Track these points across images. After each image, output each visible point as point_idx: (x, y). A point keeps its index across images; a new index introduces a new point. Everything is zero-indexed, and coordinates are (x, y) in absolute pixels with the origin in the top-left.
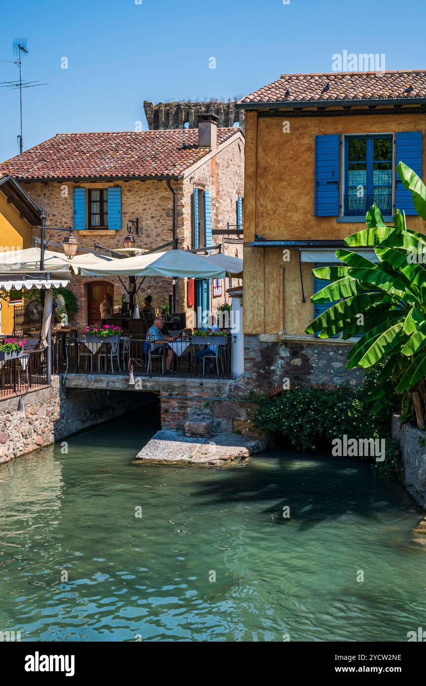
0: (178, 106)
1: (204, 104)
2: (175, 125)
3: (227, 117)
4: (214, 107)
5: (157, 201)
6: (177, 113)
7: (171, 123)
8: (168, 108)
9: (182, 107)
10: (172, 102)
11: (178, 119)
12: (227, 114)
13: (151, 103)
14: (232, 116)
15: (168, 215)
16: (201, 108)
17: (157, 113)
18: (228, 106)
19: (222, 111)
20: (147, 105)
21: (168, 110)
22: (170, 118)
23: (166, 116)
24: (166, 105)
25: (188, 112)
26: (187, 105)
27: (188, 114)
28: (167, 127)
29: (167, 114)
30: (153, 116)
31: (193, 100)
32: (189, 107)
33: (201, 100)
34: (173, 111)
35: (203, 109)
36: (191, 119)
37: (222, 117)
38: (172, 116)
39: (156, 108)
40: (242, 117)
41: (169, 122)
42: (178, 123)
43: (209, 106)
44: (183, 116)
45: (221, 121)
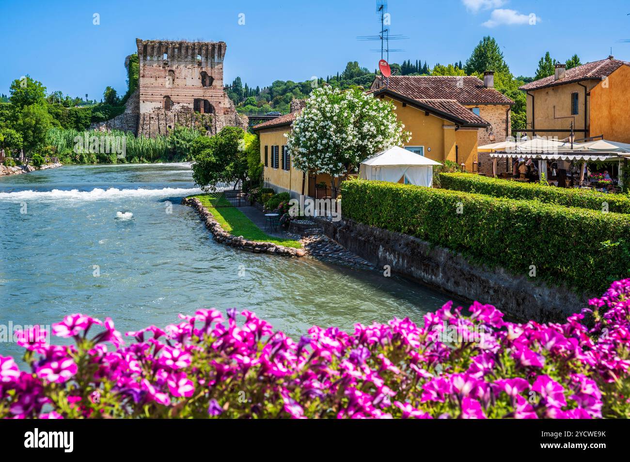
0: (160, 43)
1: (177, 42)
2: (158, 56)
3: (193, 51)
4: (185, 44)
5: (497, 115)
6: (159, 48)
7: (155, 54)
8: (153, 44)
9: (163, 44)
10: (155, 40)
11: (160, 51)
12: (194, 49)
13: (142, 40)
14: (197, 51)
15: (503, 122)
16: (175, 45)
17: (145, 47)
18: (194, 45)
19: (190, 48)
20: (138, 41)
22: (155, 51)
23: (151, 49)
24: (151, 42)
26: (166, 42)
27: (167, 48)
28: (152, 56)
29: (153, 47)
30: (143, 49)
31: (170, 40)
32: (168, 43)
33: (175, 40)
34: (157, 45)
35: (177, 46)
36: (169, 51)
37: (190, 52)
38: (155, 49)
39: (145, 43)
40: (204, 52)
41: (153, 53)
42: (160, 54)
43: (181, 44)
44: (163, 49)
45: (189, 54)
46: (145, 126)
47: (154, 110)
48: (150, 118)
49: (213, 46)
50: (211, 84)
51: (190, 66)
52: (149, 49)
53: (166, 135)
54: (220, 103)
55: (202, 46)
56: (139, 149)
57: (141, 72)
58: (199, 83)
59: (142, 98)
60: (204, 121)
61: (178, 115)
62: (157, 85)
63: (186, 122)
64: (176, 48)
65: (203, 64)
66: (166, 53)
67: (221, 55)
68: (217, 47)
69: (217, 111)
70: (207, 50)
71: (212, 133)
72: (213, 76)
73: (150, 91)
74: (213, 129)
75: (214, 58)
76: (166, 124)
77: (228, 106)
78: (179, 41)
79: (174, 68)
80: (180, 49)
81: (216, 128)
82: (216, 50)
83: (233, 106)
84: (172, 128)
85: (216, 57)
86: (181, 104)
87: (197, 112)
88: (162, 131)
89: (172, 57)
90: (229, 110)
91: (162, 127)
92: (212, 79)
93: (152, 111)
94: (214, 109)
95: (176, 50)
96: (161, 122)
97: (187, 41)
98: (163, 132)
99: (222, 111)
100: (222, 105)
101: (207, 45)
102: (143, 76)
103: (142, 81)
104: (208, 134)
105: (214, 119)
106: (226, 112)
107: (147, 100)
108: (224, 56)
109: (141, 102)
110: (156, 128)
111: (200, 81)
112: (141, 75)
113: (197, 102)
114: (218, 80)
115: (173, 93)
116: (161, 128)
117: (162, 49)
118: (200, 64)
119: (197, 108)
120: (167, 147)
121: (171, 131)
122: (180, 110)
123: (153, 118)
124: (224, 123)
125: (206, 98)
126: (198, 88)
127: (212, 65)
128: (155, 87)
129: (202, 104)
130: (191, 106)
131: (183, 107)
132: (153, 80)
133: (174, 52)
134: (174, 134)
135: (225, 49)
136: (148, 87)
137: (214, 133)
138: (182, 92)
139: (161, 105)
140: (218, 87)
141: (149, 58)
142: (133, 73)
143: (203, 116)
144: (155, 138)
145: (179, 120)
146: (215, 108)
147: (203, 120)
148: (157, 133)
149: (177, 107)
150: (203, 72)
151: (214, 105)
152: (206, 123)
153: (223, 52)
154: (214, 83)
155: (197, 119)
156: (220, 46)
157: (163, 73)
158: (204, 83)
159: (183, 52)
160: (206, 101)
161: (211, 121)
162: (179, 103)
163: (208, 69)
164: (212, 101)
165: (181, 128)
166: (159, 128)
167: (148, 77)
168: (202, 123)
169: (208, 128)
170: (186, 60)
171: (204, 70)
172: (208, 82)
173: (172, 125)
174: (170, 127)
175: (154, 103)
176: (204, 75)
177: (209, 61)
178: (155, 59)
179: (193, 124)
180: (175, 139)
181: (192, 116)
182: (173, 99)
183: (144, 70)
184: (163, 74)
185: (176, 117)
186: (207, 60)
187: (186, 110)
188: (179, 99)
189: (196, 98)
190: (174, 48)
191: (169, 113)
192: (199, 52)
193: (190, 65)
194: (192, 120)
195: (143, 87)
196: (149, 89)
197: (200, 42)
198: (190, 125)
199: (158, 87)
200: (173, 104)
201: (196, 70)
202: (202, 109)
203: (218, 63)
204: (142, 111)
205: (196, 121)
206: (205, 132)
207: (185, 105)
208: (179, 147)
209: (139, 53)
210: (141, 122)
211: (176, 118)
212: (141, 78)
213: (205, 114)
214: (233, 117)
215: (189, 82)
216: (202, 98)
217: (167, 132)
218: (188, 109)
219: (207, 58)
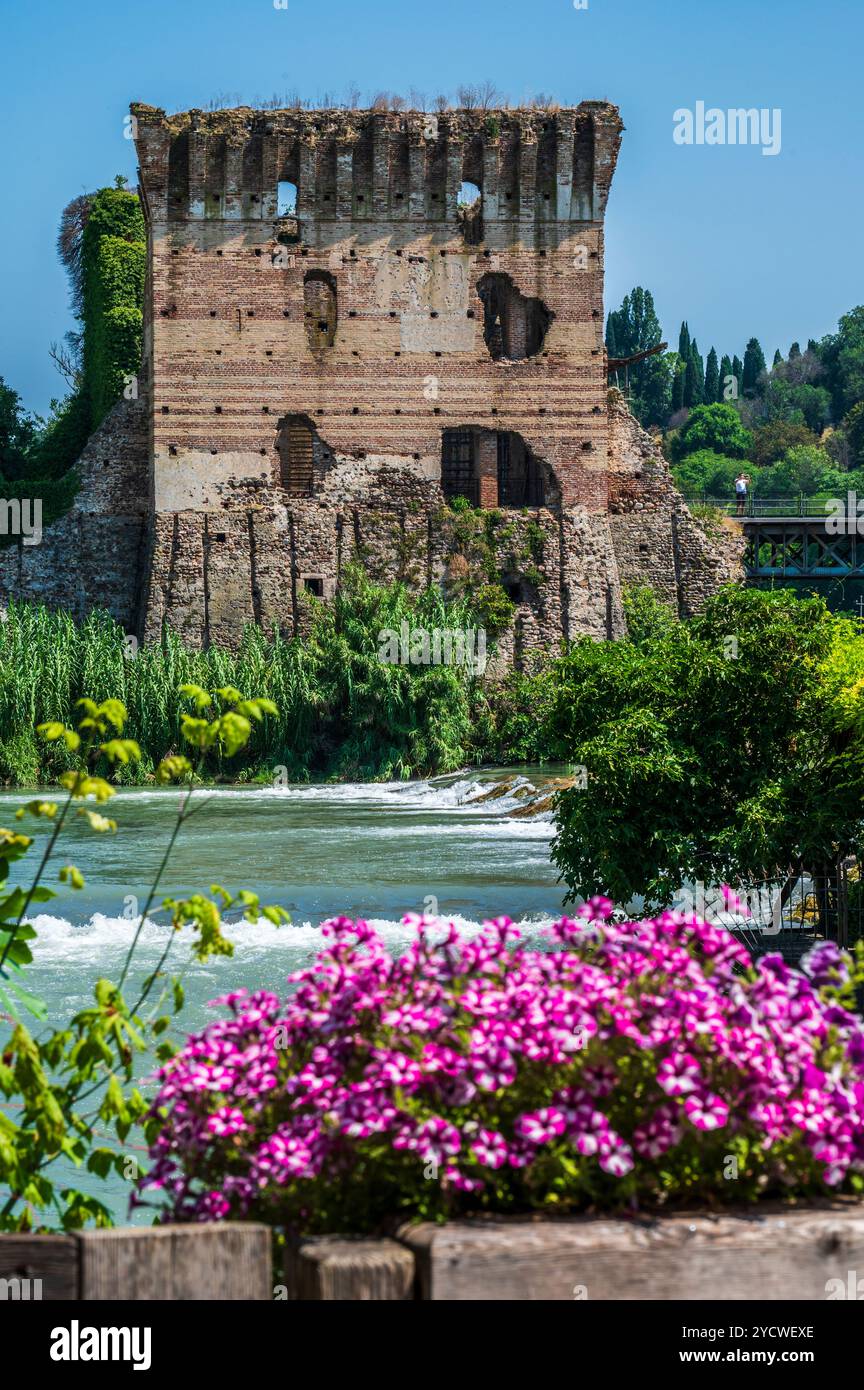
0: (259, 124)
1: (350, 115)
2: (246, 193)
3: (439, 163)
4: (391, 126)
6: (255, 150)
7: (232, 186)
8: (219, 130)
9: (276, 127)
10: (230, 107)
11: (260, 170)
12: (441, 152)
13: (160, 113)
14: (457, 162)
16: (341, 132)
17: (180, 147)
18: (443, 125)
19: (422, 143)
20: (147, 118)
21: (223, 138)
22: (230, 168)
23: (212, 161)
24: (211, 122)
25: (297, 144)
26: (289, 118)
27: (295, 153)
28: (217, 198)
29: (220, 150)
30: (166, 160)
31: (313, 104)
32: (299, 125)
33: (340, 103)
34: (244, 135)
35: (351, 135)
36: (309, 169)
37: (420, 166)
38: (234, 161)
39: (175, 129)
40: (495, 163)
41: (223, 182)
42: (257, 184)
43: (370, 124)
44: (276, 158)
45: (417, 179)
46: (181, 584)
47: (228, 492)
48: (207, 538)
49: (549, 126)
50: (535, 342)
51: (419, 245)
52: (200, 159)
53: (293, 634)
54: (587, 447)
55: (488, 131)
56: (154, 711)
57: (161, 286)
58: (465, 337)
59: (163, 429)
60: (500, 553)
61: (358, 517)
62: (244, 357)
63: (403, 559)
64: (346, 149)
65: (494, 233)
66: (292, 176)
67: (592, 180)
68: (570, 133)
69: (569, 495)
70: (516, 147)
71: (541, 616)
72: (548, 296)
73: (206, 393)
74: (552, 599)
75: (551, 195)
76: (295, 572)
77: (631, 463)
78: (363, 105)
79: (334, 262)
80: (364, 152)
81: (564, 591)
82: (566, 153)
83: (661, 463)
84: (328, 594)
85: (565, 192)
86: (374, 461)
87: (462, 501)
88: (270, 610)
89: (324, 201)
90: (638, 487)
91: (269, 586)
92: (541, 317)
93: (216, 500)
94: (554, 481)
95: (345, 160)
96: (266, 560)
97: (406, 108)
98: (276, 614)
99: (601, 496)
100: (596, 462)
101: (511, 124)
102: (170, 312)
103: (165, 340)
104: (520, 624)
105: (554, 542)
106: (624, 496)
107: (191, 443)
108: (606, 185)
109: (160, 450)
110: (240, 591)
111: (477, 327)
112: (157, 307)
113: (459, 444)
114: (576, 317)
115: (331, 399)
116: (266, 592)
117: (268, 157)
118: (473, 230)
119: (458, 481)
120: (299, 698)
121: (319, 607)
122: (365, 493)
123: (221, 538)
124: (612, 562)
125: (508, 422)
126: (464, 368)
127: (539, 235)
128: (233, 368)
129: (488, 453)
130: (429, 469)
131: (383, 476)
132: (219, 331)
133: (332, 169)
134: (340, 628)
135: (617, 145)
136: (195, 370)
137: (554, 615)
138: (379, 394)
139: (263, 467)
140: (578, 361)
141: (197, 209)
142: (107, 295)
143: (494, 521)
144: (238, 650)
145: (360, 550)
146: (563, 476)
147: (492, 543)
148: (246, 620)
149: (349, 477)
150: (489, 276)
151: (553, 459)
152: (512, 559)
153: (601, 161)
154: (554, 339)
155: (458, 543)
156: (586, 129)
157: (273, 288)
158: (497, 343)
159: (383, 167)
160: (508, 442)
161: (537, 549)
162: (360, 455)
163: (514, 258)
164: (545, 439)
165: (373, 591)
166: (256, 593)
167: (196, 314)
168: (488, 562)
169: (519, 589)
170: (397, 214)
171: (496, 264)
172: (518, 331)
173: (326, 573)
174: (315, 586)
175: (225, 457)
176: (496, 293)
177: (527, 214)
178: (233, 213)
179: (439, 569)
180: (346, 652)
181: (433, 526)
182: (331, 430)
183: (173, 274)
184: (274, 294)
185: (348, 530)
186: (515, 209)
187: (397, 488)
188: (365, 430)
189: (456, 422)
190: (332, 150)
191: (311, 513)
192: (468, 165)
193: (423, 241)
194: (431, 548)
195: (171, 369)
196: (202, 379)
197: (477, 106)
198: (422, 578)
199: (250, 368)
200: (328, 459)
201: (451, 269)
202: (489, 485)
203: (577, 225)
204: (168, 500)
205: (454, 550)
206: (507, 613)
207: (395, 462)
208: (366, 701)
209: (146, 186)
210: (161, 561)
211: (349, 539)
212: (158, 323)
213: (503, 512)
214: (660, 523)
215: (417, 337)
216: (489, 422)
217: (297, 612)
218: (411, 484)
219: (512, 196)
